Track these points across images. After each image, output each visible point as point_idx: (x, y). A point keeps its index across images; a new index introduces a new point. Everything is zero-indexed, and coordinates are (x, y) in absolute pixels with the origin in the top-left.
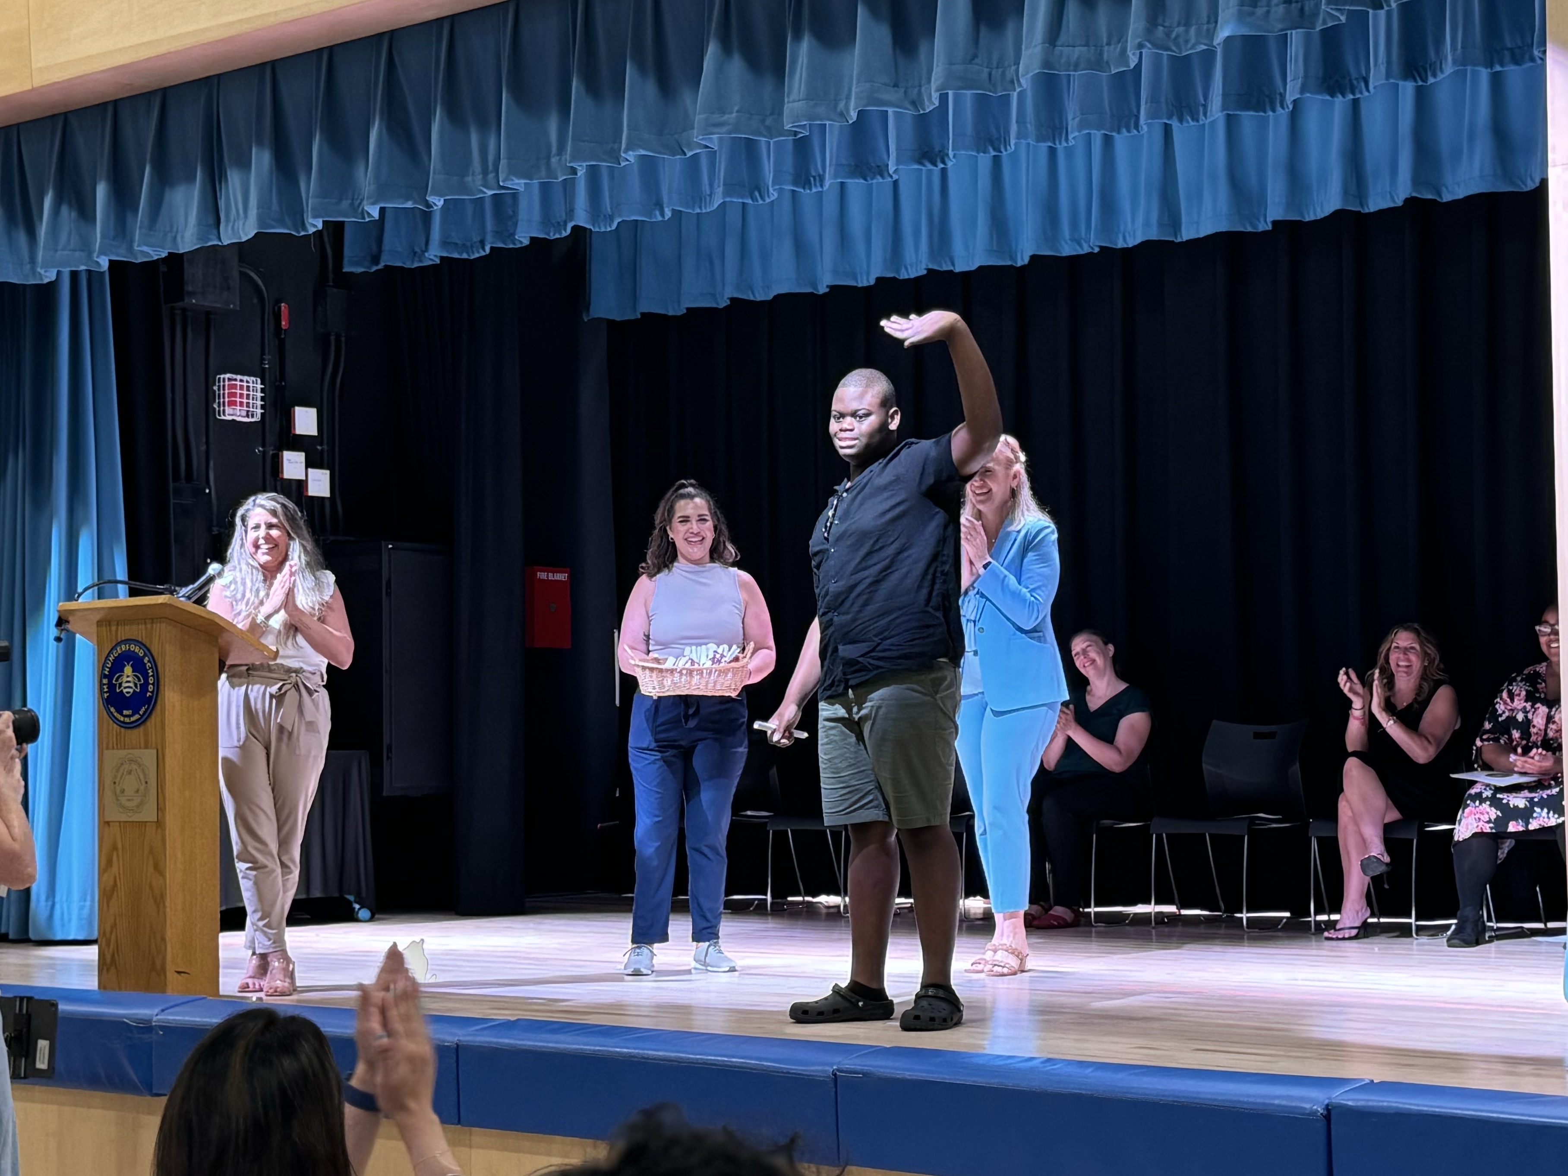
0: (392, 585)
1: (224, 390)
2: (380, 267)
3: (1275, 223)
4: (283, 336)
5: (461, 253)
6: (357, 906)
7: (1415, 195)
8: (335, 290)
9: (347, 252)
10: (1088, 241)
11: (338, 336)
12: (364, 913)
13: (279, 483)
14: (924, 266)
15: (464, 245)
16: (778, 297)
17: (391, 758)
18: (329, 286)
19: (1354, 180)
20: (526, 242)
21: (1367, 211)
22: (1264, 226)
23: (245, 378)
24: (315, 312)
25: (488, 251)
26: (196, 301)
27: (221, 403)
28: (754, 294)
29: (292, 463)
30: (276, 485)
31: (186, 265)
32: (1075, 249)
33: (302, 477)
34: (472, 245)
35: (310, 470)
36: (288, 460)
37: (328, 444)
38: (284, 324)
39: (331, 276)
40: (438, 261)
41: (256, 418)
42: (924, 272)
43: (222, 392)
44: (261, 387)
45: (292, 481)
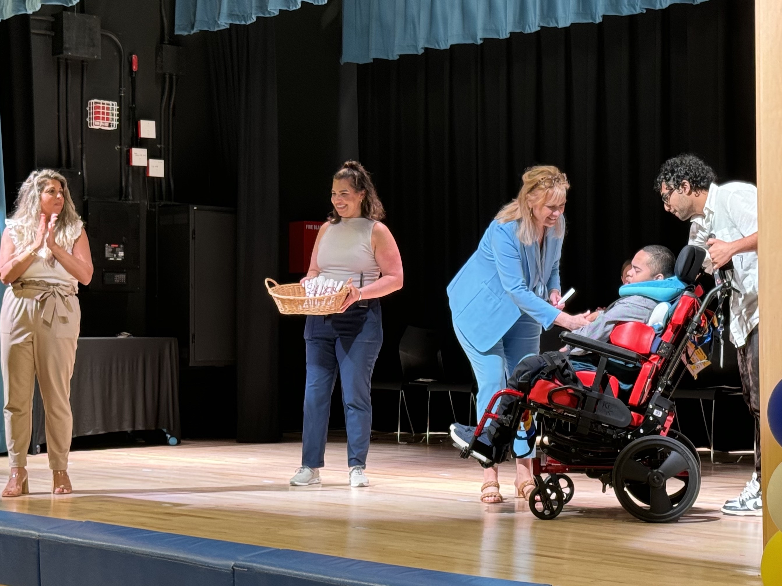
0: (196, 232)
1: (92, 109)
2: (195, 31)
4: (134, 76)
5: (240, 21)
6: (169, 436)
8: (168, 46)
9: (177, 22)
10: (639, 6)
11: (171, 76)
12: (173, 440)
13: (130, 168)
14: (537, 24)
15: (243, 16)
16: (452, 46)
17: (194, 342)
18: (165, 44)
20: (277, 13)
23: (106, 102)
24: (156, 60)
25: (255, 20)
26: (72, 54)
27: (91, 118)
28: (439, 45)
29: (138, 155)
30: (128, 170)
31: (64, 31)
32: (632, 12)
33: (146, 165)
34: (247, 16)
35: (151, 160)
36: (135, 154)
37: (164, 144)
38: (135, 68)
39: (167, 37)
40: (228, 27)
41: (115, 127)
42: (539, 29)
43: (91, 111)
44: (118, 107)
45: (139, 167)
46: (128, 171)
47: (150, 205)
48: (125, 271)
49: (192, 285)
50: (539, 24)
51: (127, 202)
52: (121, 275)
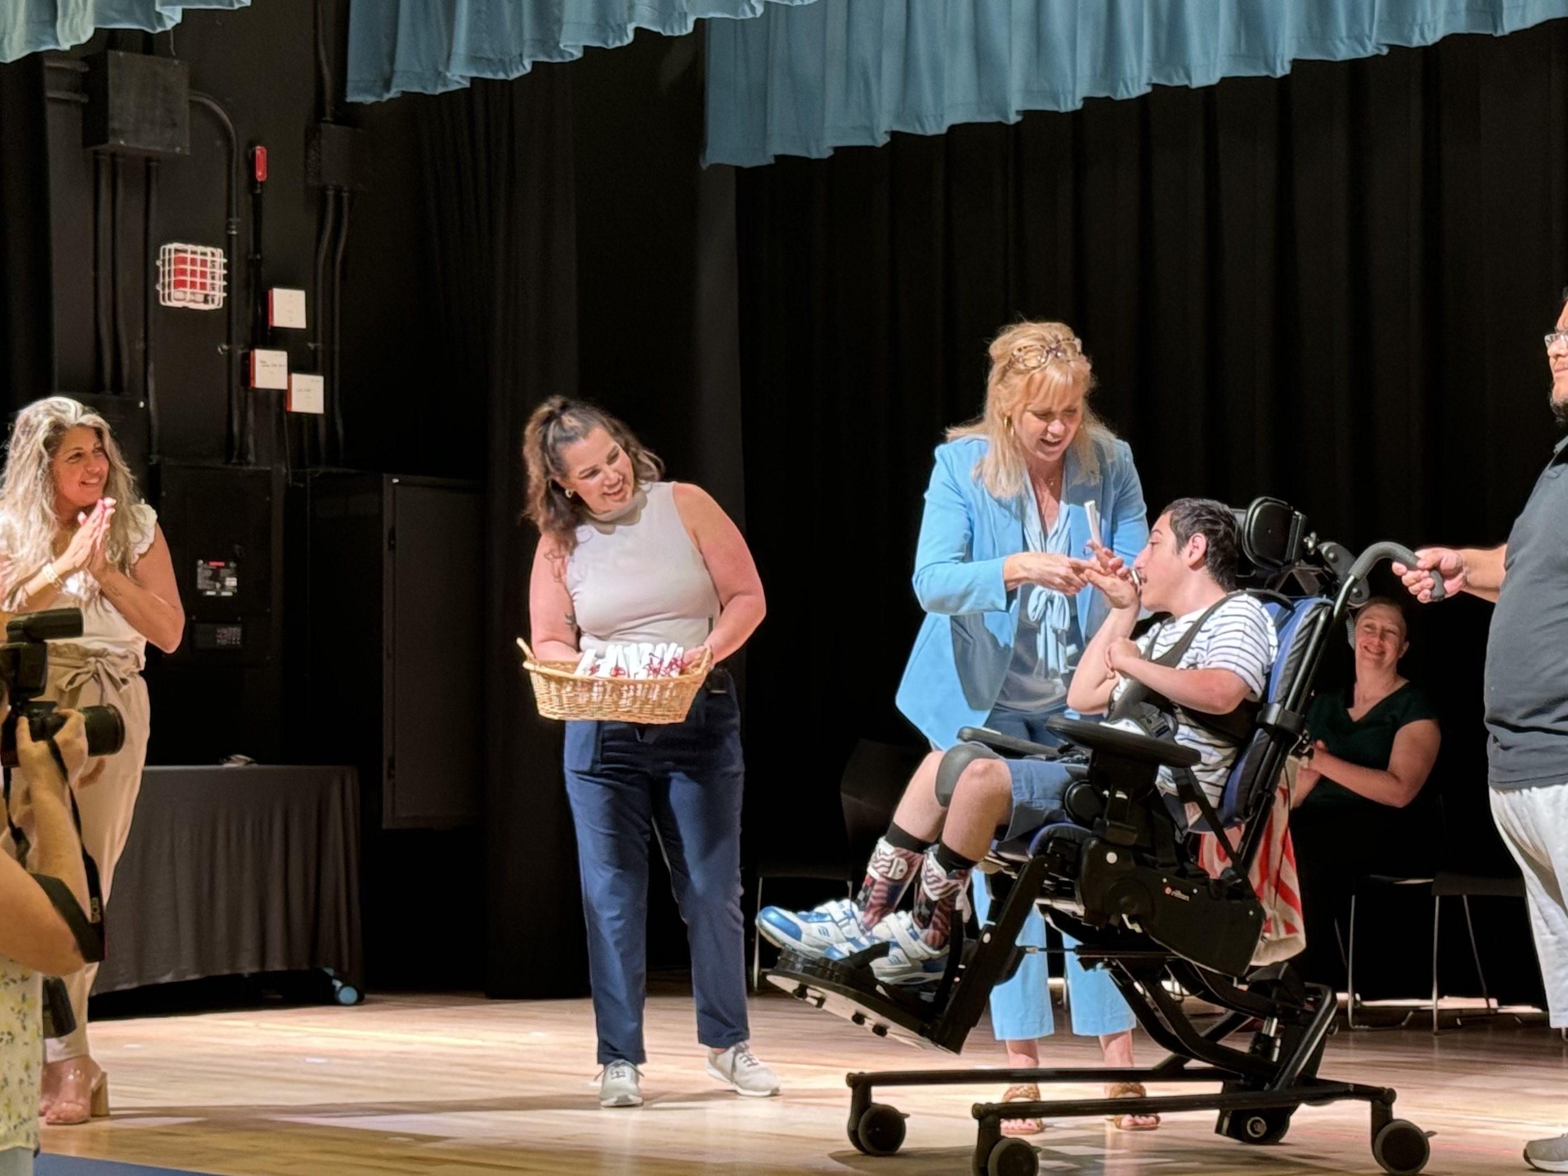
0: (397, 534)
1: (169, 265)
2: (393, 93)
4: (259, 191)
5: (495, 72)
6: (338, 984)
8: (333, 126)
9: (352, 75)
10: (1373, 41)
11: (338, 192)
12: (348, 994)
13: (250, 394)
14: (1144, 80)
15: (501, 61)
16: (953, 128)
17: (393, 777)
18: (326, 122)
20: (578, 54)
23: (200, 249)
24: (307, 157)
25: (529, 68)
26: (126, 142)
27: (167, 283)
28: (922, 126)
29: (268, 366)
30: (246, 397)
31: (111, 93)
32: (1355, 51)
33: (284, 386)
34: (511, 60)
35: (295, 376)
36: (263, 362)
37: (324, 342)
38: (260, 174)
39: (329, 108)
40: (467, 84)
41: (219, 304)
42: (1149, 89)
43: (167, 268)
44: (225, 261)
45: (268, 392)
46: (246, 403)
47: (294, 475)
48: (239, 619)
49: (387, 650)
50: (1150, 79)
51: (245, 468)
52: (230, 629)
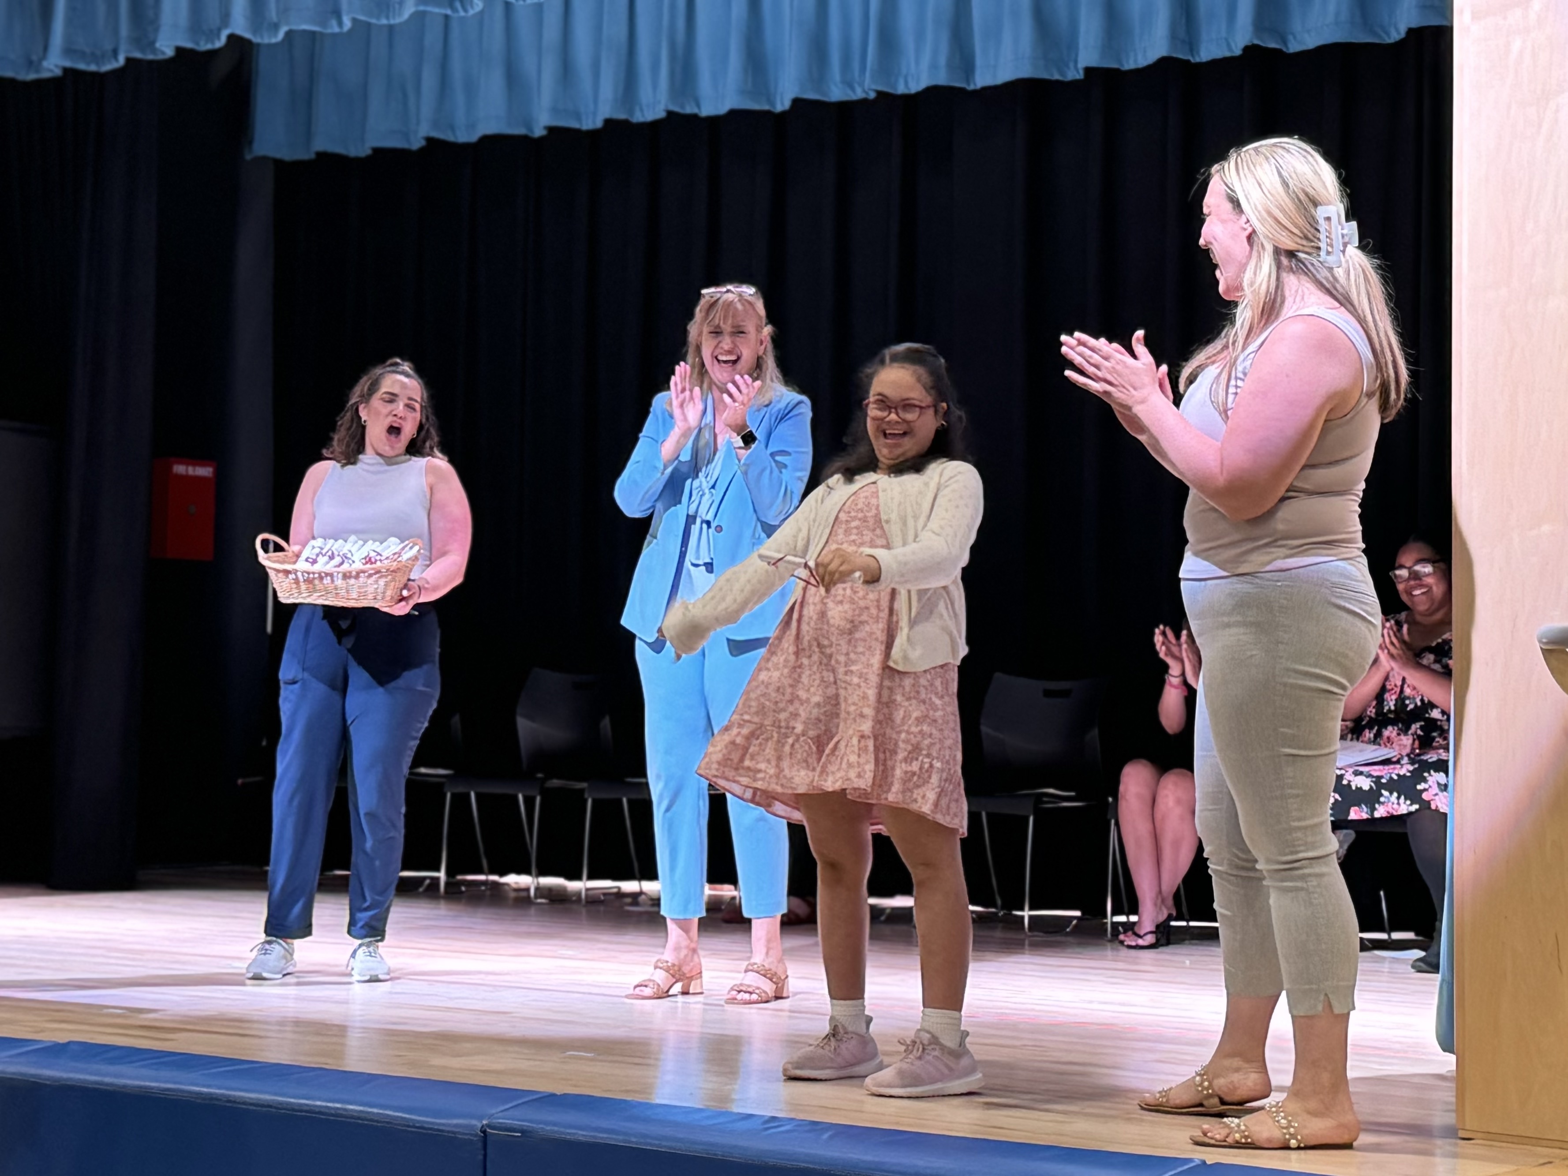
3: (1088, 70)
5: (87, 64)
7: (1256, 42)
10: (861, 84)
14: (659, 104)
15: (93, 54)
16: (484, 138)
19: (1184, 21)
20: (170, 53)
21: (1198, 60)
22: (1075, 74)
25: (122, 63)
28: (454, 134)
32: (846, 94)
34: (104, 54)
40: (60, 73)
42: (664, 115)
50: (665, 104)
